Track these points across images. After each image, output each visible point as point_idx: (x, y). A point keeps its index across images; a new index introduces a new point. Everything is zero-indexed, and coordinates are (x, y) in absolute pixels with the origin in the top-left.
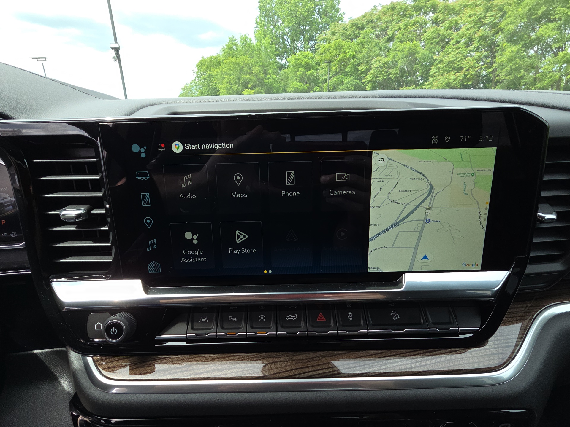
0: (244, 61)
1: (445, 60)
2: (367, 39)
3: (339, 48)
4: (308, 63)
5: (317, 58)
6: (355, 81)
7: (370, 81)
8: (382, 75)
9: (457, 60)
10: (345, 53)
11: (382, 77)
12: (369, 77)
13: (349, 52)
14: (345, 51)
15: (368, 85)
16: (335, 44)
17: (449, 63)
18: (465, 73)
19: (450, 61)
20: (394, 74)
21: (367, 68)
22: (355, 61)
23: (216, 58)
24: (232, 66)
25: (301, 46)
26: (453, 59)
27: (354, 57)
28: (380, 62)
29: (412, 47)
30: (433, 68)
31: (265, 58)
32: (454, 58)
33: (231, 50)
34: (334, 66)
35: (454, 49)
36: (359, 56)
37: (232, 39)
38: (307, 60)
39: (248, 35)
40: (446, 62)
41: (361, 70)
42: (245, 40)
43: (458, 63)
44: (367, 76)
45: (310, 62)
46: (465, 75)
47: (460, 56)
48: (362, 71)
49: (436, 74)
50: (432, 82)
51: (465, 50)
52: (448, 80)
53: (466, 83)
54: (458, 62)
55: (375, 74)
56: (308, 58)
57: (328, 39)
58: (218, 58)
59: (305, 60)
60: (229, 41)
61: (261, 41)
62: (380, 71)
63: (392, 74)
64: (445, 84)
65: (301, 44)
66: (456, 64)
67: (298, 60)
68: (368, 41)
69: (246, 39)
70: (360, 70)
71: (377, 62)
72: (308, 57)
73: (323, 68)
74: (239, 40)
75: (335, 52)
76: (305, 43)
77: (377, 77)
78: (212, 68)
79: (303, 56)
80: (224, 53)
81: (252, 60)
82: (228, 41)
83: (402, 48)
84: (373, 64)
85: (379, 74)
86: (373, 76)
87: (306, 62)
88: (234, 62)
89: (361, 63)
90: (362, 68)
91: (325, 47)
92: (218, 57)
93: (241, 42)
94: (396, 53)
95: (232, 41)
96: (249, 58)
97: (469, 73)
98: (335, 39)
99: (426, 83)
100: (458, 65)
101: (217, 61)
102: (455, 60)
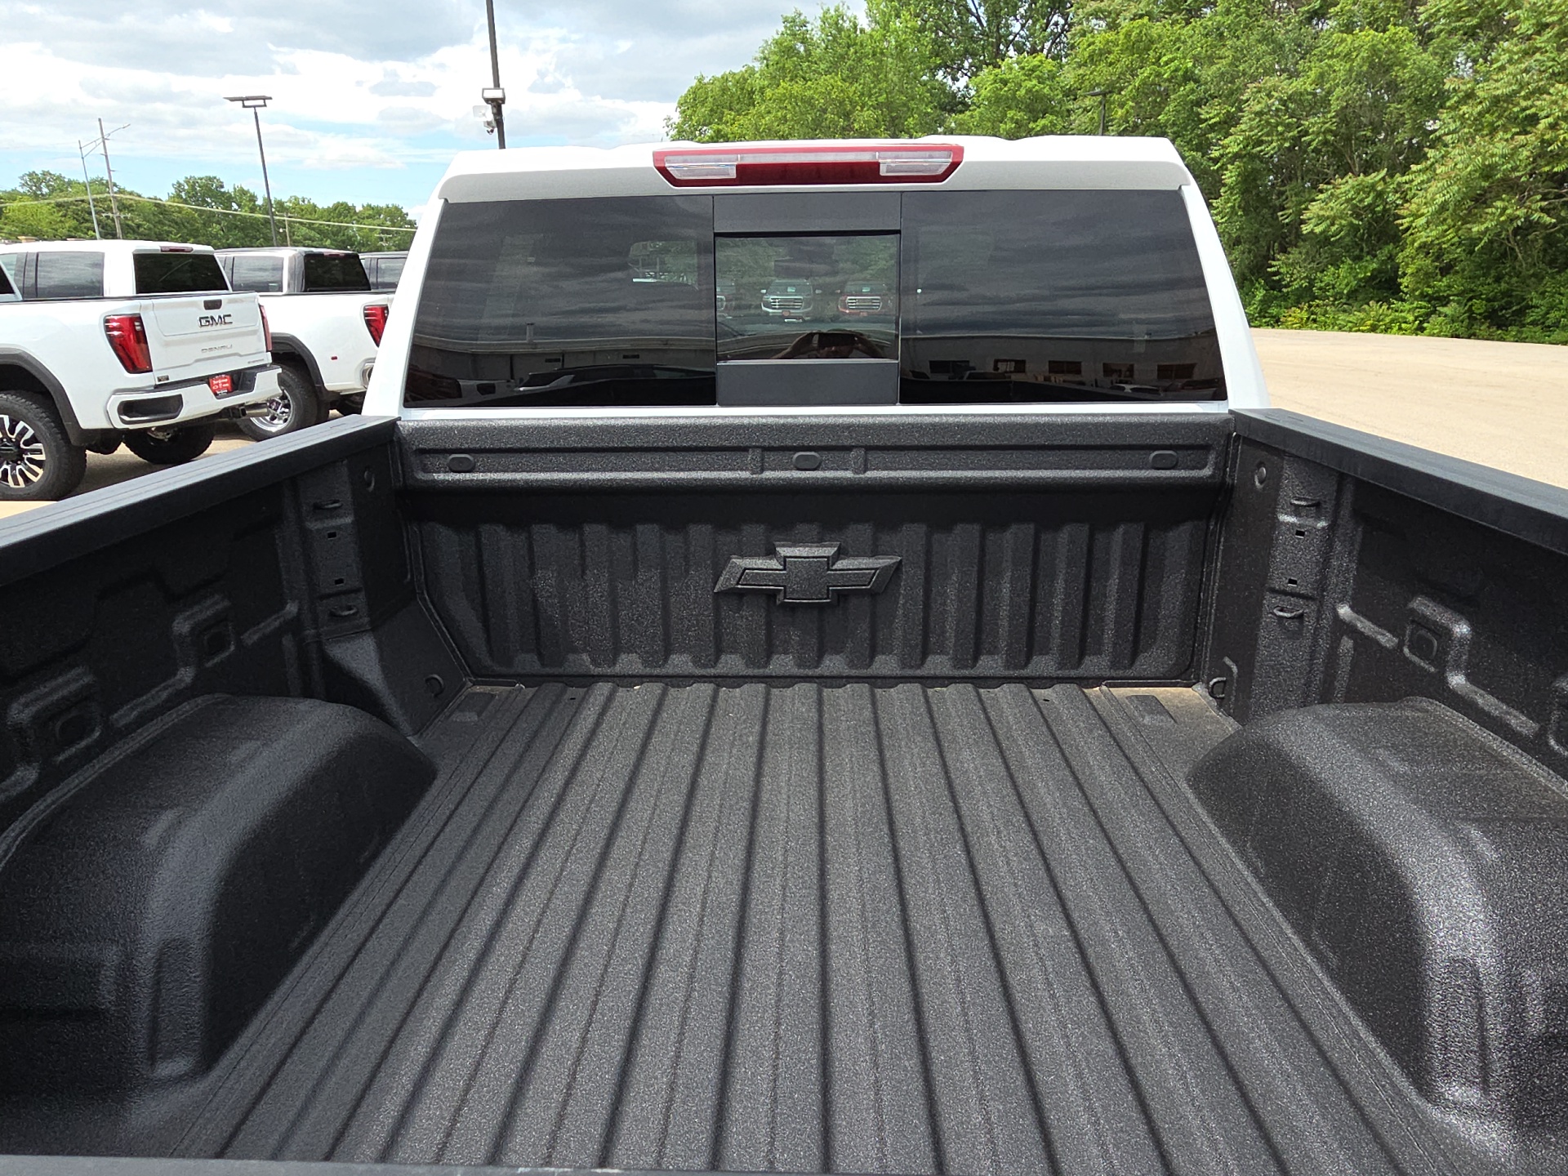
0: (829, 93)
1: (1480, 94)
2: (1237, 16)
3: (1141, 47)
4: (1037, 91)
5: (1068, 77)
6: (1187, 154)
7: (1237, 156)
8: (1275, 138)
9: (1523, 93)
10: (1159, 66)
11: (1274, 144)
12: (1233, 144)
13: (1172, 60)
14: (1160, 58)
15: (1230, 167)
16: (1128, 35)
17: (1496, 101)
18: (1543, 135)
19: (1495, 97)
20: (1318, 134)
21: (1228, 111)
22: (1192, 91)
23: (742, 81)
24: (789, 107)
25: (1022, 33)
26: (1506, 91)
27: (1188, 77)
28: (1269, 96)
29: (1380, 46)
30: (1445, 115)
31: (895, 79)
32: (1511, 85)
33: (790, 57)
34: (1122, 106)
35: (1516, 57)
36: (1207, 73)
37: (794, 21)
38: (1035, 82)
39: (845, 7)
40: (1485, 99)
41: (1211, 118)
42: (837, 23)
43: (1524, 104)
44: (1226, 141)
45: (1046, 91)
46: (1545, 143)
47: (1533, 79)
48: (1213, 121)
49: (1448, 139)
50: (1433, 164)
51: (1554, 60)
52: (1484, 159)
53: (1547, 169)
54: (1526, 98)
55: (1252, 133)
56: (1038, 78)
57: (1110, 13)
58: (746, 80)
59: (1029, 84)
60: (785, 27)
61: (886, 27)
62: (1268, 123)
63: (1313, 132)
64: (1476, 171)
65: (1023, 26)
66: (1518, 104)
67: (1005, 85)
68: (1239, 23)
69: (841, 22)
70: (1206, 120)
71: (1263, 94)
72: (1037, 73)
73: (1086, 110)
74: (819, 23)
75: (1125, 60)
76: (1034, 24)
77: (1260, 143)
78: (726, 111)
79: (1023, 68)
80: (767, 65)
81: (853, 88)
82: (782, 29)
83: (1345, 51)
84: (1247, 100)
85: (1268, 134)
86: (1246, 138)
87: (1029, 91)
88: (796, 97)
89: (1210, 95)
90: (1211, 113)
91: (1093, 43)
92: (746, 76)
93: (823, 30)
94: (1330, 66)
95: (796, 25)
96: (844, 80)
97: (1557, 137)
98: (1134, 11)
99: (1414, 167)
100: (1524, 110)
101: (742, 89)
102: (1515, 93)
